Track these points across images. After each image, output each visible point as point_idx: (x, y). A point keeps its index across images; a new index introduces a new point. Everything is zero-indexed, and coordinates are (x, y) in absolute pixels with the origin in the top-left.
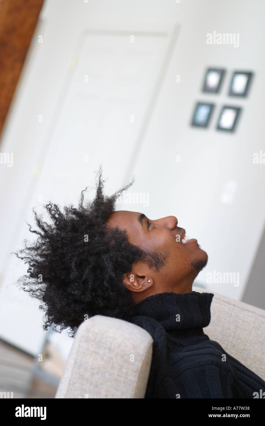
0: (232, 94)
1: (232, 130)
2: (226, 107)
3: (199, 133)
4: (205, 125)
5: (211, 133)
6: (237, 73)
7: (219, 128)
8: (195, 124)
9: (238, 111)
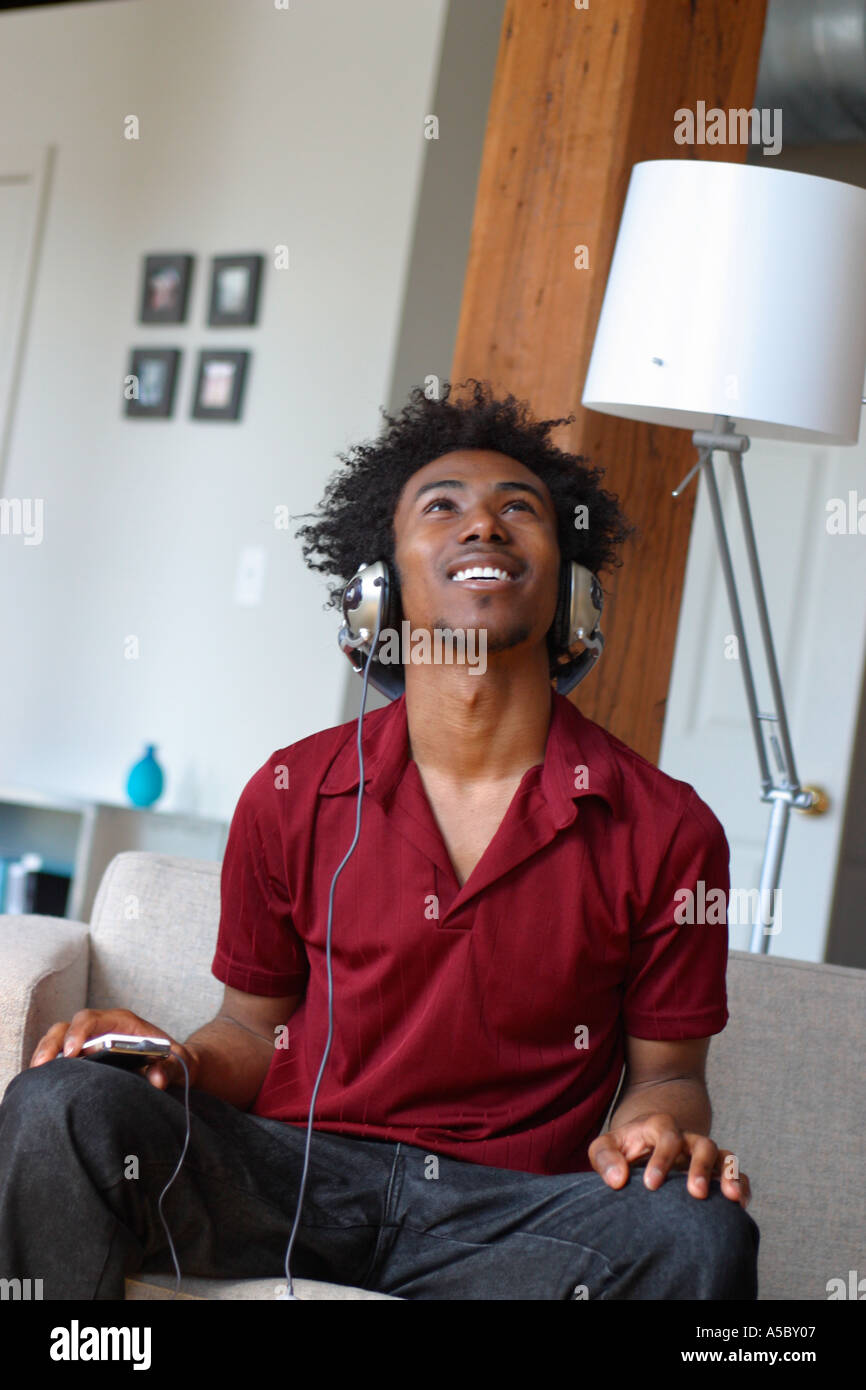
0: (218, 317)
1: (232, 411)
2: (208, 357)
3: (150, 431)
4: (164, 409)
5: (182, 426)
6: (223, 263)
7: (202, 412)
8: (135, 410)
9: (241, 361)
